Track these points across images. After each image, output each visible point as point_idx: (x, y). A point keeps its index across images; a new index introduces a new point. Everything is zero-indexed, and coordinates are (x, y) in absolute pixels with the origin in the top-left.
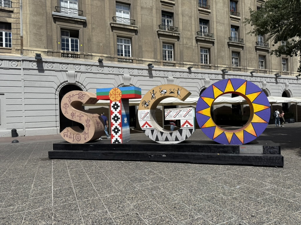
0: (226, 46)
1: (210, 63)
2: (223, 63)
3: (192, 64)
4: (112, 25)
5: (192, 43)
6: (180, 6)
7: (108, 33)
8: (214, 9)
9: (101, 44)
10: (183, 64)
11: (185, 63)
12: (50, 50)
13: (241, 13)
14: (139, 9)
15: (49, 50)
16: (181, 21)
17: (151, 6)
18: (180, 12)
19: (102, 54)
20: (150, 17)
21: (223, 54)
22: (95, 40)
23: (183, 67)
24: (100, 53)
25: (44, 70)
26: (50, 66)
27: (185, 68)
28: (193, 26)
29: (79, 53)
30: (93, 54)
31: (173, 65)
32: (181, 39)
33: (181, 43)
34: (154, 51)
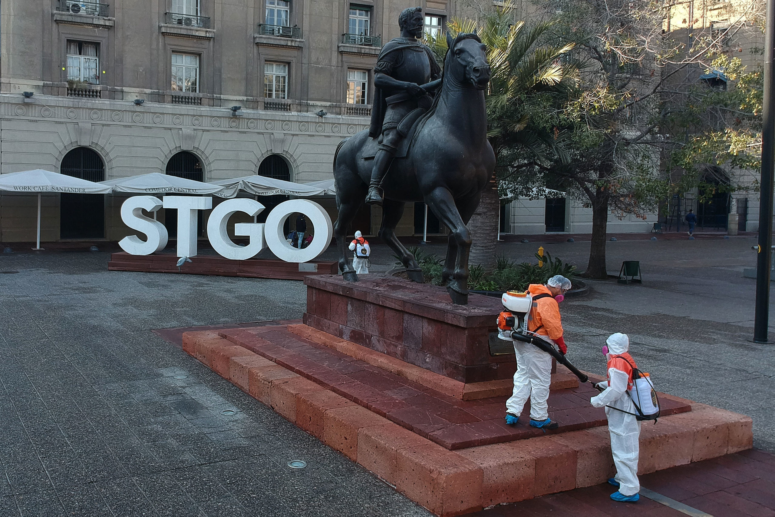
3: (328, 104)
4: (163, 30)
5: (330, 60)
7: (154, 46)
9: (141, 69)
10: (308, 105)
11: (311, 103)
12: (48, 82)
15: (46, 82)
16: (306, 11)
19: (142, 89)
20: (241, 9)
22: (129, 60)
23: (307, 111)
24: (138, 87)
25: (36, 121)
26: (47, 113)
27: (311, 115)
28: (335, 22)
29: (99, 88)
30: (125, 89)
31: (285, 108)
32: (305, 51)
33: (305, 61)
34: (247, 79)
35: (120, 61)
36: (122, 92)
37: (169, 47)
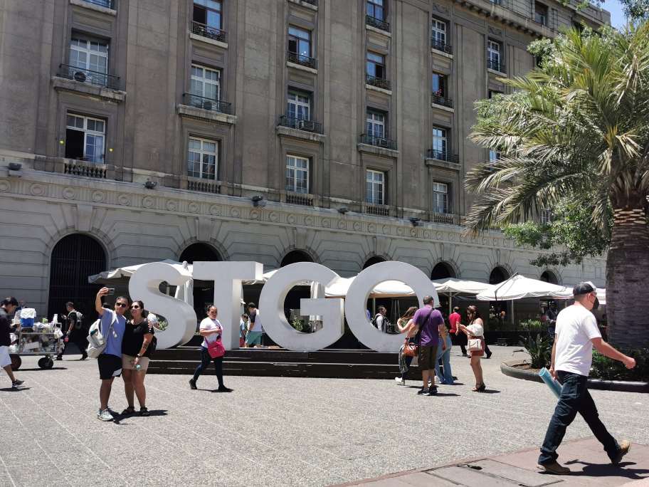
0: (422, 167)
1: (386, 203)
2: (414, 204)
3: (349, 201)
4: (181, 111)
5: (350, 159)
6: (327, 78)
7: (170, 127)
8: (399, 89)
9: (154, 151)
10: (330, 201)
11: (333, 199)
12: (41, 156)
13: (454, 99)
14: (239, 79)
15: (38, 156)
16: (327, 109)
17: (265, 76)
18: (327, 91)
19: (155, 172)
20: (263, 99)
21: (414, 184)
22: (141, 139)
23: (329, 208)
24: (150, 170)
25: (23, 200)
26: (37, 191)
27: (333, 211)
28: (354, 122)
29: (104, 167)
30: (135, 170)
31: (308, 203)
32: (327, 148)
33: (326, 157)
34: (268, 170)
35: (131, 140)
36: (132, 173)
37: (186, 130)
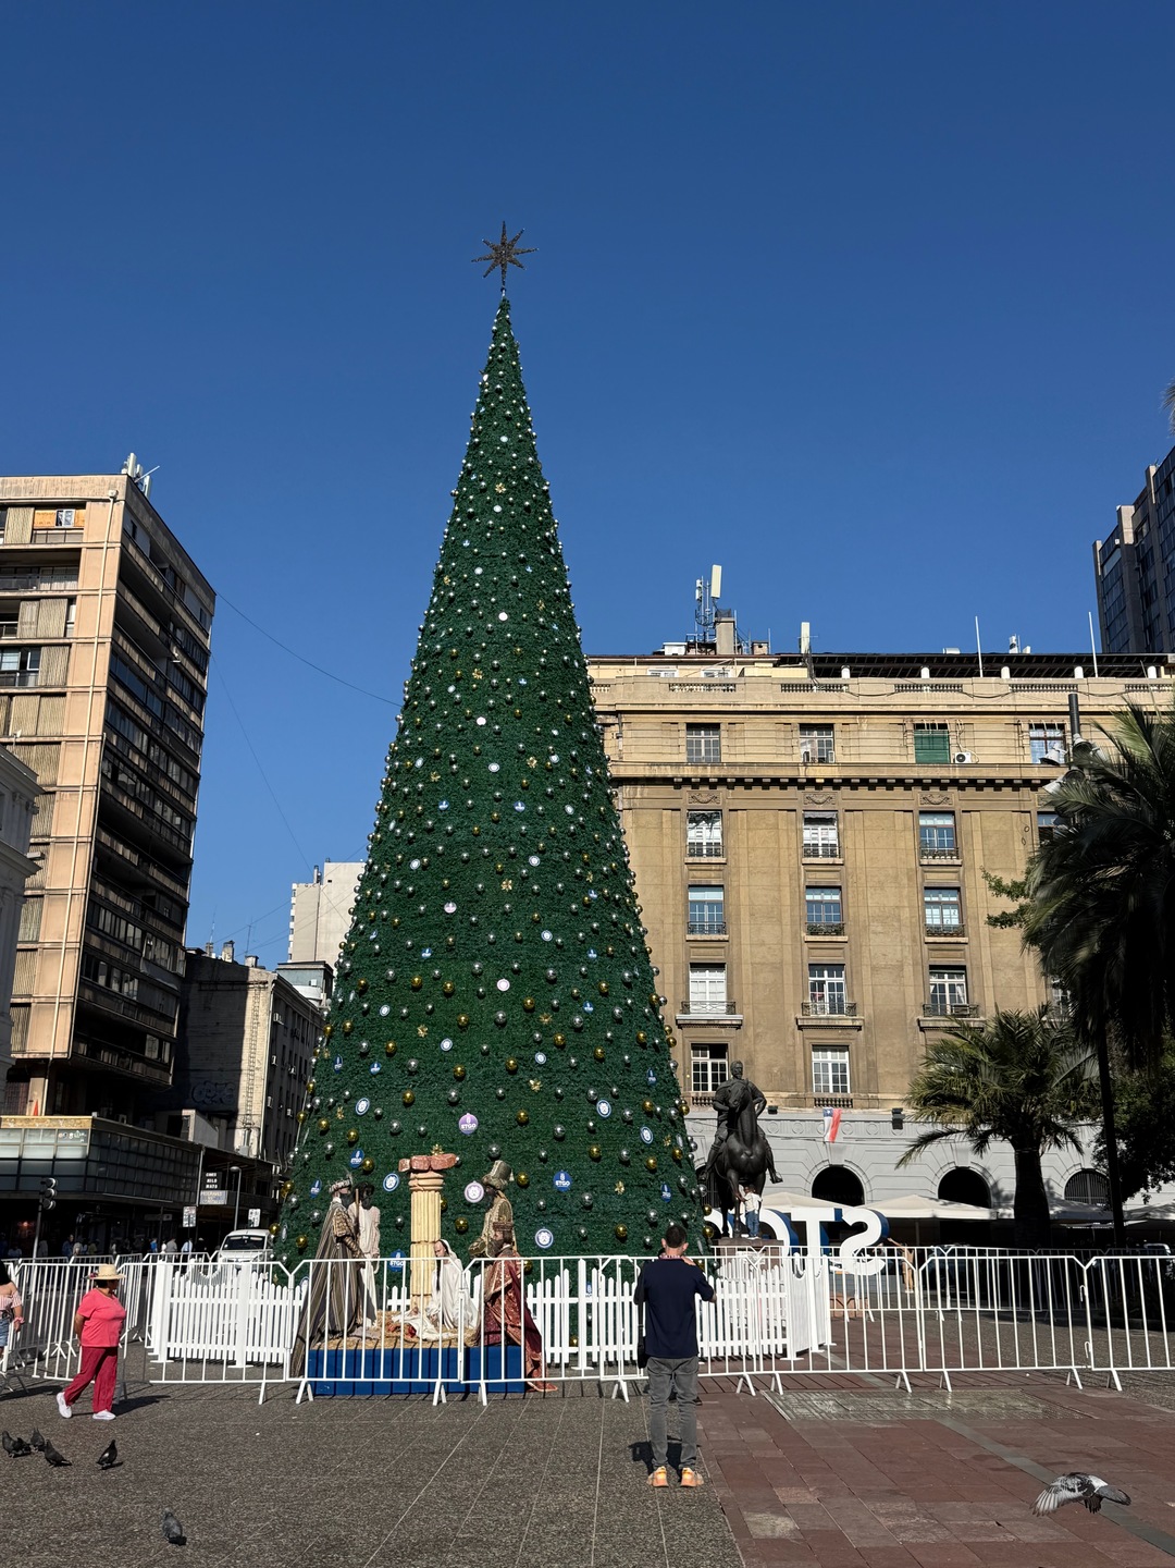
4: (800, 1023)
6: (984, 943)
7: (790, 1042)
14: (866, 972)
16: (989, 983)
17: (898, 961)
19: (778, 1093)
20: (897, 988)
28: (1032, 995)
